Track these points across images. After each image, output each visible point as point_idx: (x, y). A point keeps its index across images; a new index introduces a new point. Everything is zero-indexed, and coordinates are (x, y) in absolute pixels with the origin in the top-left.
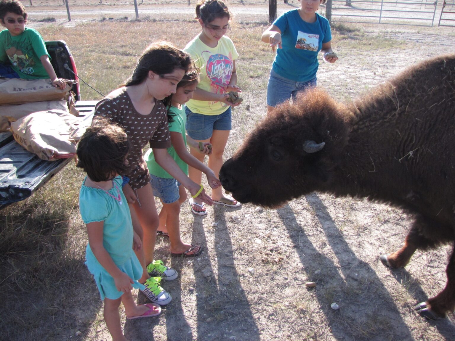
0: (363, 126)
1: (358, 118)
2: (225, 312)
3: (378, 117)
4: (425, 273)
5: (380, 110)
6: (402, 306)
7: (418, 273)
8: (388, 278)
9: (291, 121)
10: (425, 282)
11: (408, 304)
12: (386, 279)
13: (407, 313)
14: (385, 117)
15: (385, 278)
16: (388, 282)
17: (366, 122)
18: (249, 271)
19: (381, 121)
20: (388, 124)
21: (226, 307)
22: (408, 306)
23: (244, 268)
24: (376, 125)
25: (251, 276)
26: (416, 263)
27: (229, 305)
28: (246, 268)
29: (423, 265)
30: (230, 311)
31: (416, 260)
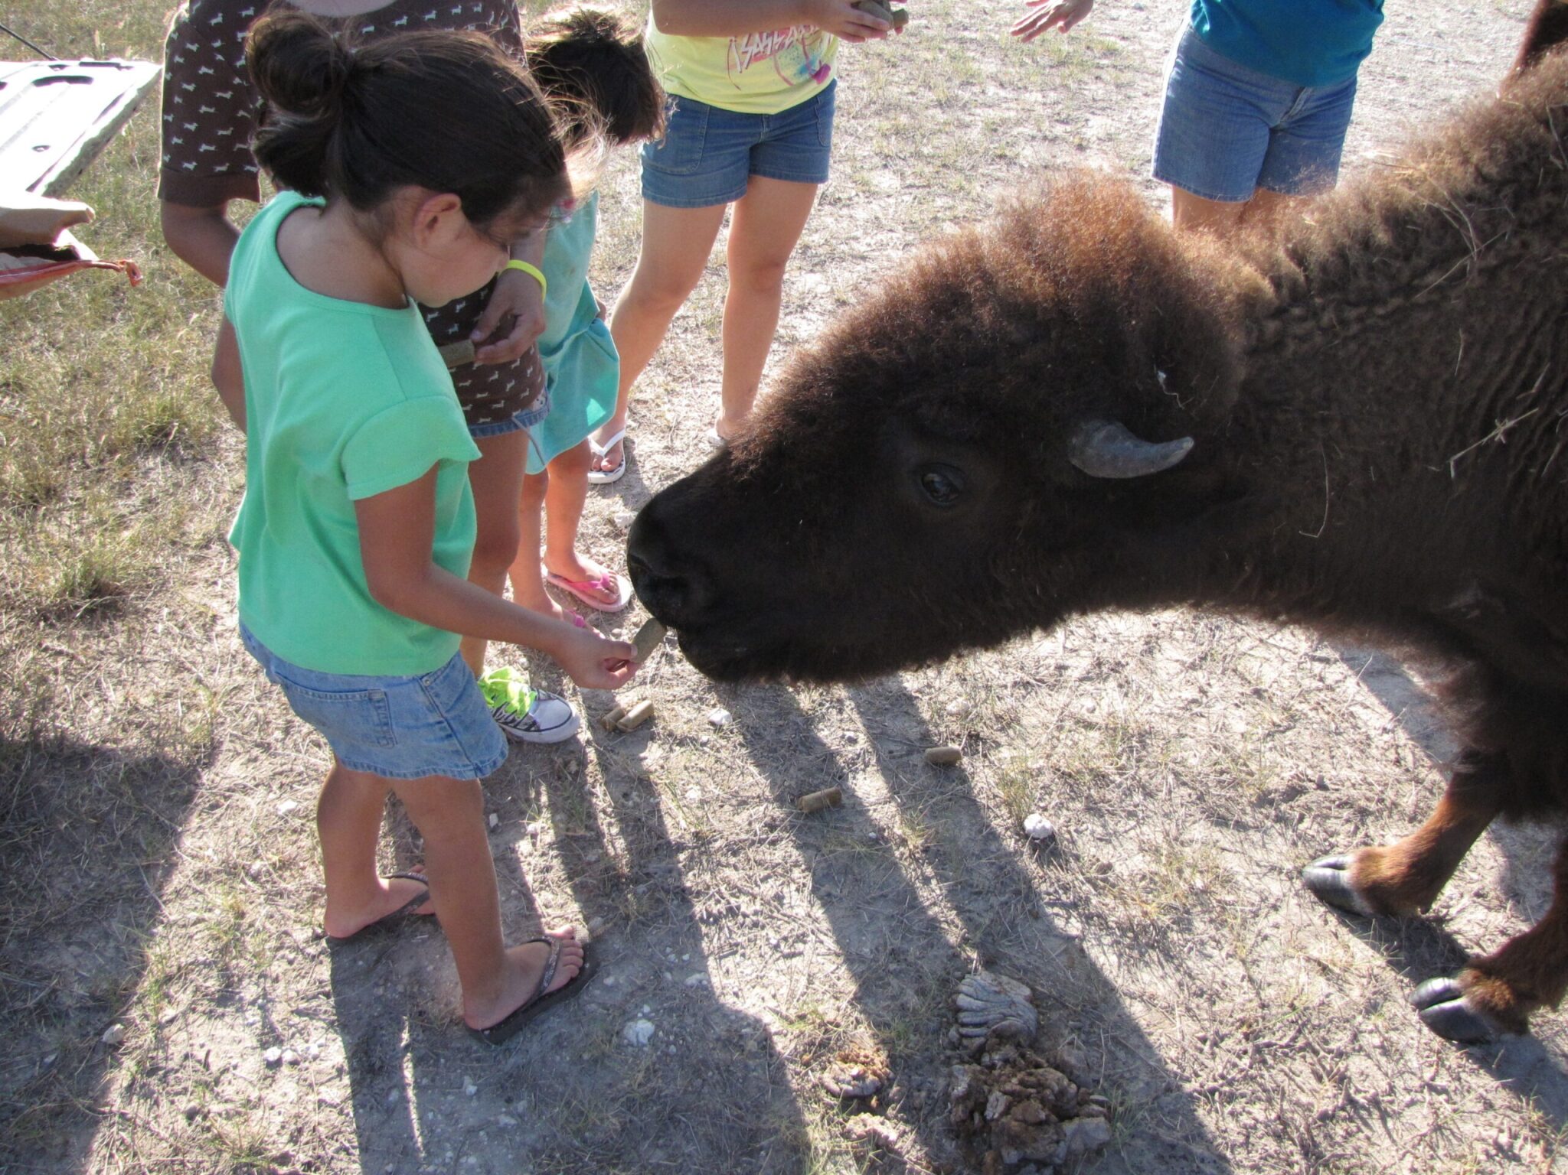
0: (1309, 325)
1: (1285, 291)
2: (653, 889)
3: (1383, 285)
4: (1307, 683)
5: (1397, 256)
6: (1250, 803)
7: (1286, 684)
8: (1196, 709)
9: (1011, 328)
10: (1311, 714)
11: (1270, 793)
12: (1187, 714)
13: (1268, 823)
14: (1416, 282)
15: (1185, 709)
16: (1198, 726)
17: (1324, 308)
18: (712, 723)
19: (1396, 302)
20: (1426, 317)
21: (651, 868)
22: (1271, 802)
23: (694, 715)
24: (1369, 322)
25: (723, 742)
26: (1275, 650)
27: (660, 861)
28: (699, 709)
29: (1296, 657)
30: (670, 880)
31: (1271, 641)
